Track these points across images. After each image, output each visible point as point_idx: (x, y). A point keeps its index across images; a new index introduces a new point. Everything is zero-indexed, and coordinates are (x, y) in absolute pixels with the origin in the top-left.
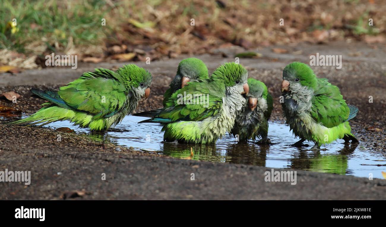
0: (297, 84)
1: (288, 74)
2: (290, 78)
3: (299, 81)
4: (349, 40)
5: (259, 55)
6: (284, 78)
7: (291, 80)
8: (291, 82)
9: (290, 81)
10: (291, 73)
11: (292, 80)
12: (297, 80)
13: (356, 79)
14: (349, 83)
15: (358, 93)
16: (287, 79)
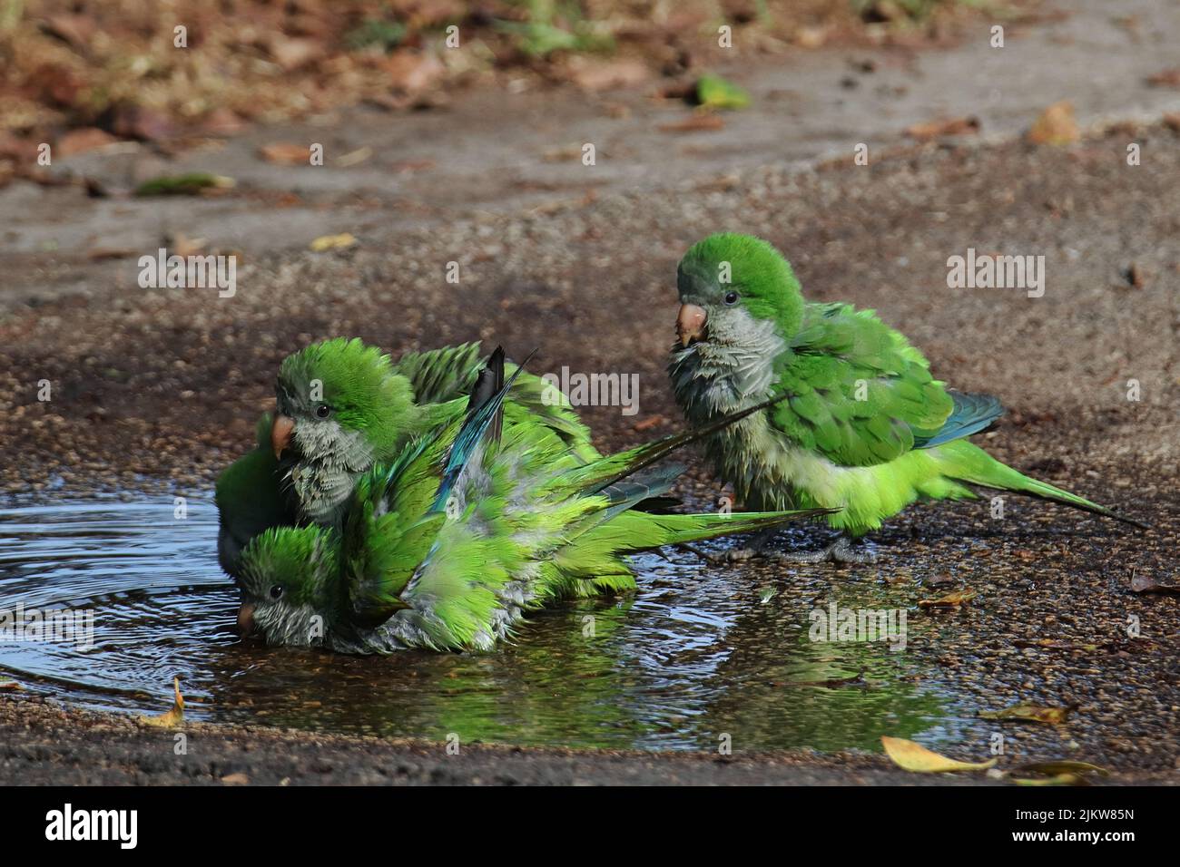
0: (732, 315)
1: (695, 282)
2: (705, 294)
3: (740, 300)
4: (518, 82)
5: (225, 181)
6: (684, 296)
7: (710, 303)
8: (711, 308)
9: (705, 307)
10: (705, 279)
11: (713, 301)
12: (730, 300)
13: (609, 272)
14: (591, 292)
15: (637, 336)
16: (692, 302)
